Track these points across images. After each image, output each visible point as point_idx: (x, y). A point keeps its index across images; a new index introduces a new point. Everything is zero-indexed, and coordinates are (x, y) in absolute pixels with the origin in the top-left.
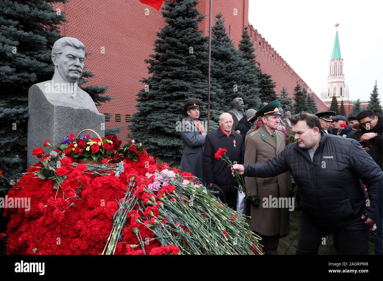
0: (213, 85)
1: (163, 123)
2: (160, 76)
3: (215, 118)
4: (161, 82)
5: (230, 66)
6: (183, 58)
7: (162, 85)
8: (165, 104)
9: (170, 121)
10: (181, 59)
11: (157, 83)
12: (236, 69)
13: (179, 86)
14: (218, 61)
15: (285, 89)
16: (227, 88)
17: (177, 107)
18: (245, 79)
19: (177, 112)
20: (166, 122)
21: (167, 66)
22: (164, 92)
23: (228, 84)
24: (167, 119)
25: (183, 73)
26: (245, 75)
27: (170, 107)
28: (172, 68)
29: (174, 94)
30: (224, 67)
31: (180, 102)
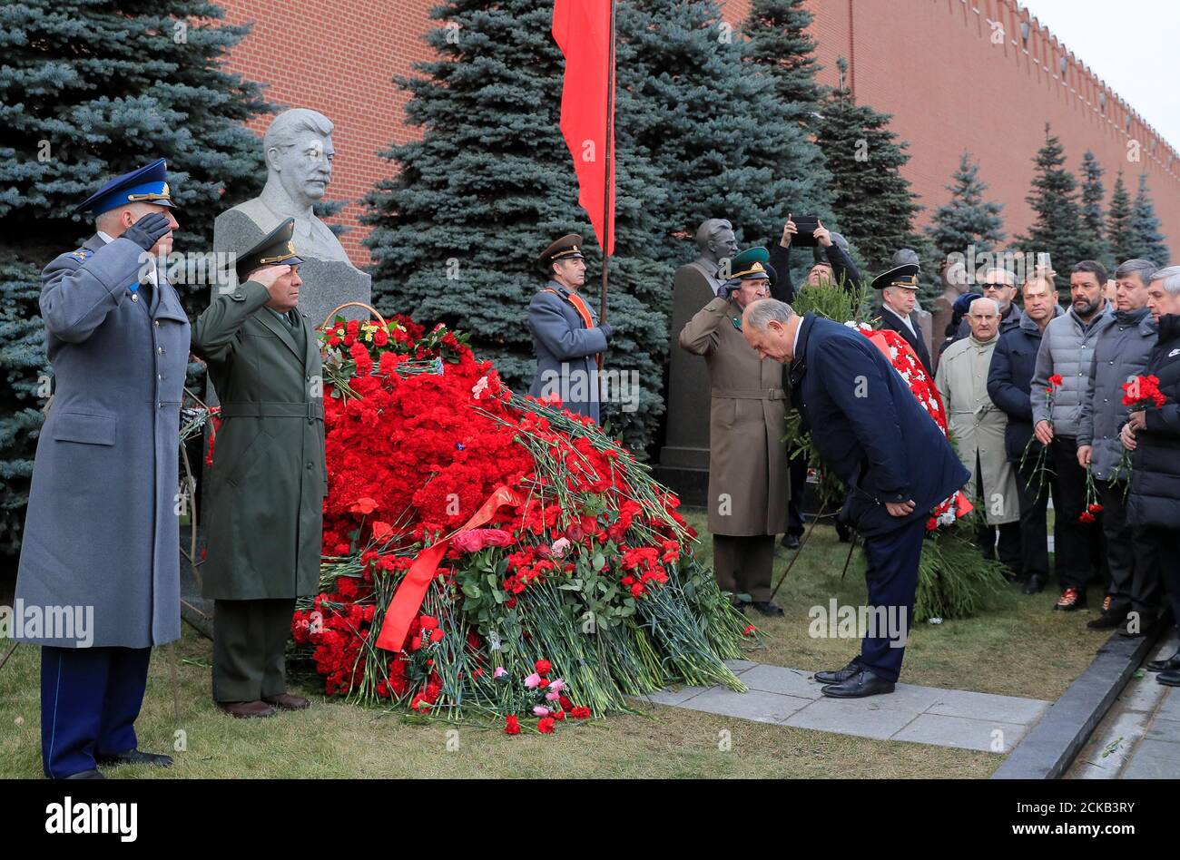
0: (632, 175)
1: (466, 302)
2: (449, 141)
3: (637, 288)
4: (456, 161)
5: (702, 98)
6: (534, 82)
7: (461, 174)
8: (470, 238)
9: (487, 296)
10: (526, 85)
11: (442, 166)
12: (725, 107)
13: (519, 181)
14: (657, 76)
15: (972, 163)
16: (690, 177)
17: (513, 251)
18: (757, 146)
19: (512, 266)
20: (474, 299)
21: (478, 108)
22: (466, 198)
23: (695, 163)
24: (476, 288)
25: (531, 134)
26: (758, 129)
27: (488, 250)
28: (495, 115)
29: (503, 205)
30: (681, 98)
31: (520, 231)
